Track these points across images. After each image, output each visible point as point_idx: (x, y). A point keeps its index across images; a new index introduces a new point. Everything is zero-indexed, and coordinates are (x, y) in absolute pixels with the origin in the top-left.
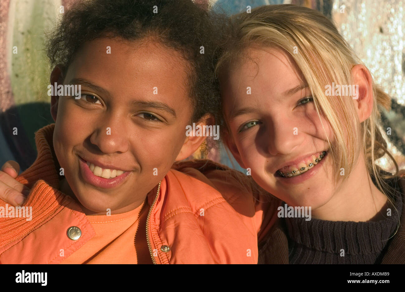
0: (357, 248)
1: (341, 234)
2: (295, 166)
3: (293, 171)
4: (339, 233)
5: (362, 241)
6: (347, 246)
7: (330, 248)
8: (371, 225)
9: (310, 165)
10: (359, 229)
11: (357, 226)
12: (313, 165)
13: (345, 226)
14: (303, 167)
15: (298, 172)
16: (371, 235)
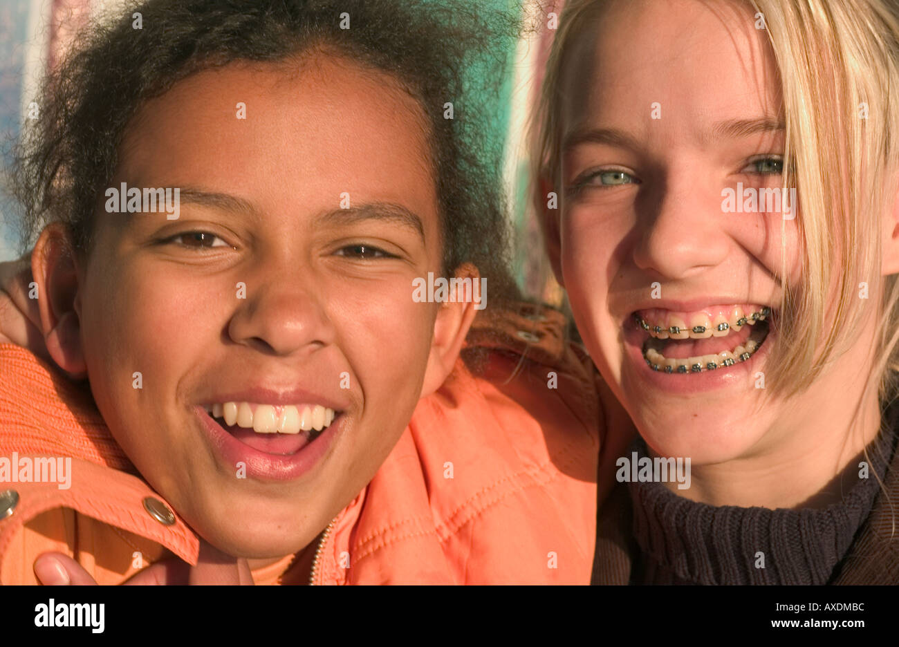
0: (774, 579)
1: (729, 540)
2: (683, 315)
3: (674, 328)
4: (725, 540)
5: (785, 560)
6: (749, 573)
7: (708, 576)
8: (806, 517)
9: (721, 326)
10: (776, 530)
11: (770, 521)
12: (728, 331)
13: (741, 522)
14: (702, 325)
15: (685, 335)
16: (809, 545)
